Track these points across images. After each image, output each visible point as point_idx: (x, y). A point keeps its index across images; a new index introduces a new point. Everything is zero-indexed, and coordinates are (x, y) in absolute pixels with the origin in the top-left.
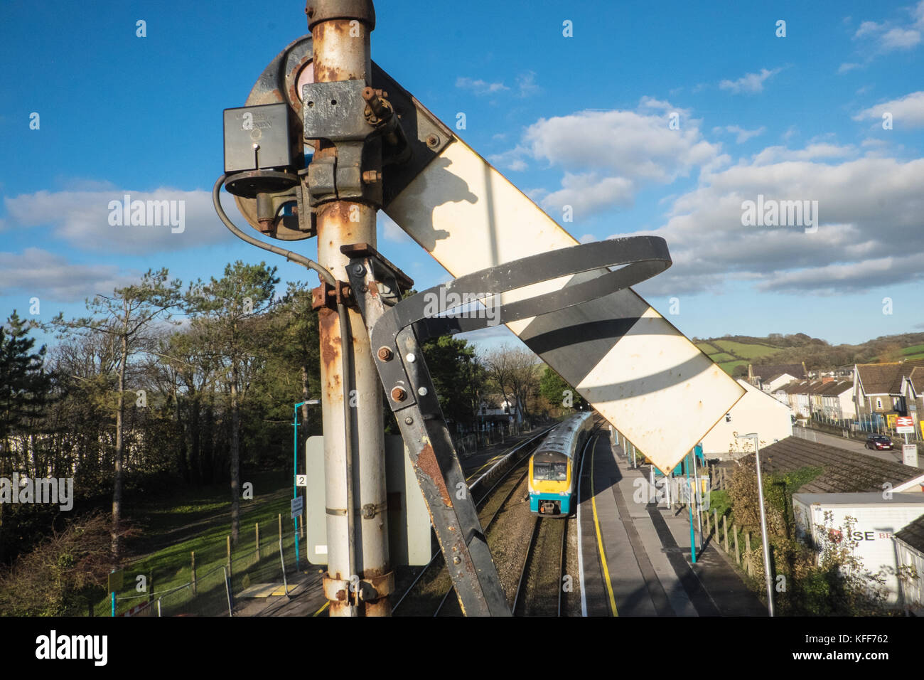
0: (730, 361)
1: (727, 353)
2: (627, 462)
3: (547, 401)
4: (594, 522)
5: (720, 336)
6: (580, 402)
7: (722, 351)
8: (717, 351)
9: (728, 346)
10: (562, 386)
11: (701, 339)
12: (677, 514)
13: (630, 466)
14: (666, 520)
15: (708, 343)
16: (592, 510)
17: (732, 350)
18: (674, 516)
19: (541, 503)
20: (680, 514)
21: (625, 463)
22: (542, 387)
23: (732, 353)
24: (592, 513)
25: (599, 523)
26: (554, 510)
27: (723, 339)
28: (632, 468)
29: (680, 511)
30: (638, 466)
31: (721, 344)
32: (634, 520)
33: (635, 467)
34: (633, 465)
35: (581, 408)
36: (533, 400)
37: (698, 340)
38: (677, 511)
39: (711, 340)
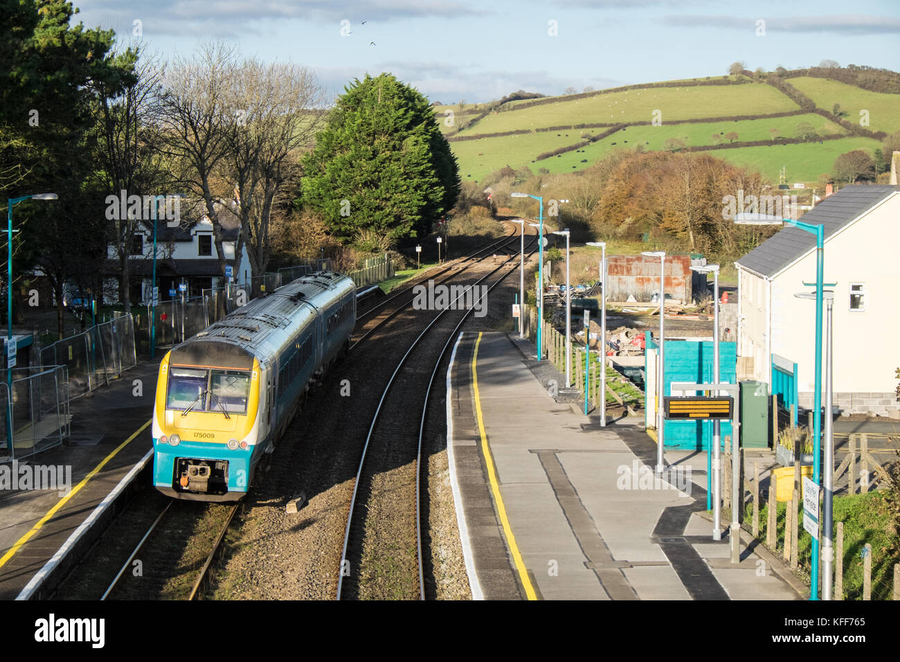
0: (829, 137)
1: (824, 113)
2: (577, 409)
3: (318, 226)
4: (515, 574)
5: (808, 67)
6: (414, 234)
7: (809, 107)
8: (798, 107)
9: (826, 94)
10: (365, 184)
11: (753, 70)
12: (743, 557)
13: (587, 420)
14: (714, 573)
15: (772, 83)
16: (502, 540)
17: (837, 107)
18: (735, 560)
19: (181, 466)
20: (752, 556)
21: (571, 411)
22: (307, 184)
23: (836, 116)
24: (505, 548)
25: (532, 576)
26: (210, 482)
27: (815, 73)
28: (594, 426)
29: (750, 549)
30: (610, 423)
31: (805, 86)
32: (627, 571)
33: (603, 423)
34: (598, 418)
35: (419, 249)
36: (279, 220)
37: (745, 73)
38: (743, 548)
39: (783, 74)
